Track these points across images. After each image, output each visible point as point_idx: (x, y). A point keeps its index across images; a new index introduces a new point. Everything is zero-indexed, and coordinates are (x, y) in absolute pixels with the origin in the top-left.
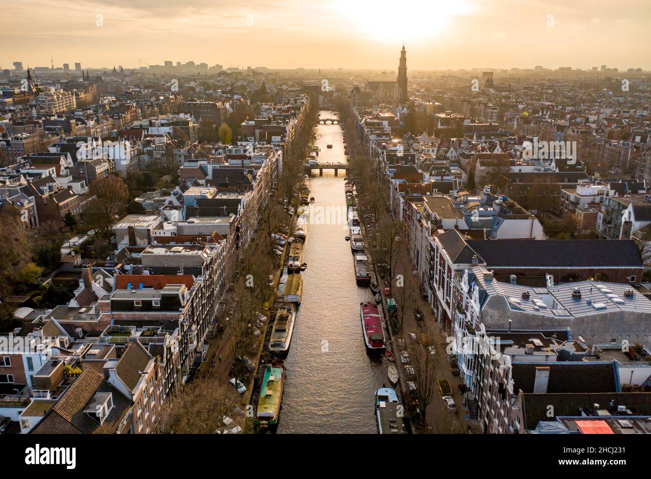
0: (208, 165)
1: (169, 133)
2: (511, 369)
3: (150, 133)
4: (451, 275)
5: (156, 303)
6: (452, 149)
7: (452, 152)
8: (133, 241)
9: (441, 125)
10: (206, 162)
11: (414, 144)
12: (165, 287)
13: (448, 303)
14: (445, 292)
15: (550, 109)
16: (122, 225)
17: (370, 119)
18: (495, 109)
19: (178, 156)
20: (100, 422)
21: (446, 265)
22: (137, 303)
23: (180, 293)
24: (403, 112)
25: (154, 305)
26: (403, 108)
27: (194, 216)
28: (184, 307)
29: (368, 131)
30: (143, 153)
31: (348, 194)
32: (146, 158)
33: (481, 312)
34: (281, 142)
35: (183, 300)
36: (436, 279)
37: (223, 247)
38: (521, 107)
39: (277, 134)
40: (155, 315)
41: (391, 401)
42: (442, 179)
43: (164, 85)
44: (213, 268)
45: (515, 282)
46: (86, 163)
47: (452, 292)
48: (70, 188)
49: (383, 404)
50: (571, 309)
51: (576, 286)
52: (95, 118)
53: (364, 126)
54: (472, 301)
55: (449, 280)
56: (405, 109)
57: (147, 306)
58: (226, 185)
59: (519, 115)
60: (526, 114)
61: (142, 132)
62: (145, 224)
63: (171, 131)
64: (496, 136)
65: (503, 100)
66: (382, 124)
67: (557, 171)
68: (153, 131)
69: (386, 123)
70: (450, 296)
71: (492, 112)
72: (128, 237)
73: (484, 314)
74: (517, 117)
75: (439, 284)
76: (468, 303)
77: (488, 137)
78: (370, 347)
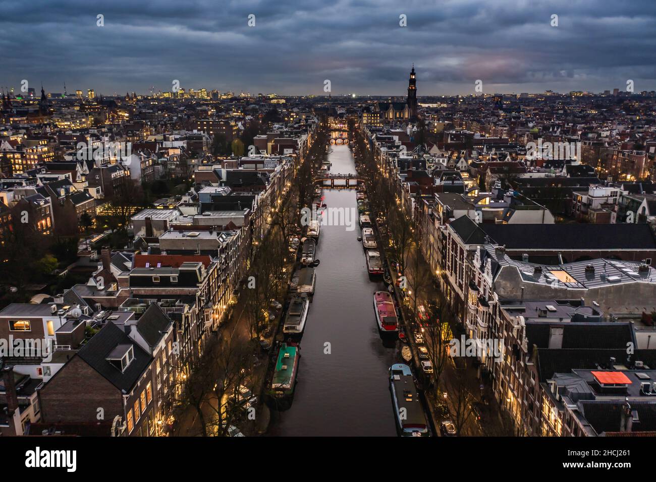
0: (222, 169)
1: (183, 147)
2: (525, 328)
3: (164, 146)
4: (463, 256)
5: (174, 279)
6: (462, 159)
7: (462, 162)
8: (149, 232)
9: (451, 140)
10: (220, 166)
11: (424, 155)
12: (183, 264)
13: (460, 286)
14: (458, 275)
15: (561, 126)
16: (140, 217)
17: (381, 135)
18: (505, 127)
19: (192, 166)
20: (121, 370)
21: (458, 248)
22: (156, 279)
23: (197, 269)
24: (414, 130)
25: (172, 280)
26: (413, 127)
27: (209, 210)
28: (201, 283)
29: (379, 144)
30: (158, 164)
31: (360, 201)
32: (160, 167)
33: (493, 283)
34: (293, 154)
35: (201, 276)
36: (448, 266)
37: (238, 236)
38: (531, 125)
39: (288, 147)
40: (173, 291)
41: (405, 374)
42: (453, 183)
43: (177, 109)
44: (228, 253)
45: (527, 260)
46: (102, 169)
47: (464, 273)
48: (86, 191)
49: (397, 377)
50: (585, 283)
51: (589, 264)
52: (110, 135)
53: (375, 140)
54: (485, 275)
55: (461, 262)
56: (415, 128)
57: (165, 282)
58: (240, 186)
59: (529, 131)
60: (536, 130)
61: (156, 146)
62: (162, 216)
63: (185, 145)
64: (506, 147)
65: (513, 120)
66: (392, 139)
67: (569, 177)
68: (167, 144)
69: (396, 138)
70: (462, 278)
71: (502, 130)
72: (145, 227)
73: (497, 285)
74: (527, 133)
75: (452, 270)
76: (480, 279)
77: (498, 148)
78: (384, 330)
